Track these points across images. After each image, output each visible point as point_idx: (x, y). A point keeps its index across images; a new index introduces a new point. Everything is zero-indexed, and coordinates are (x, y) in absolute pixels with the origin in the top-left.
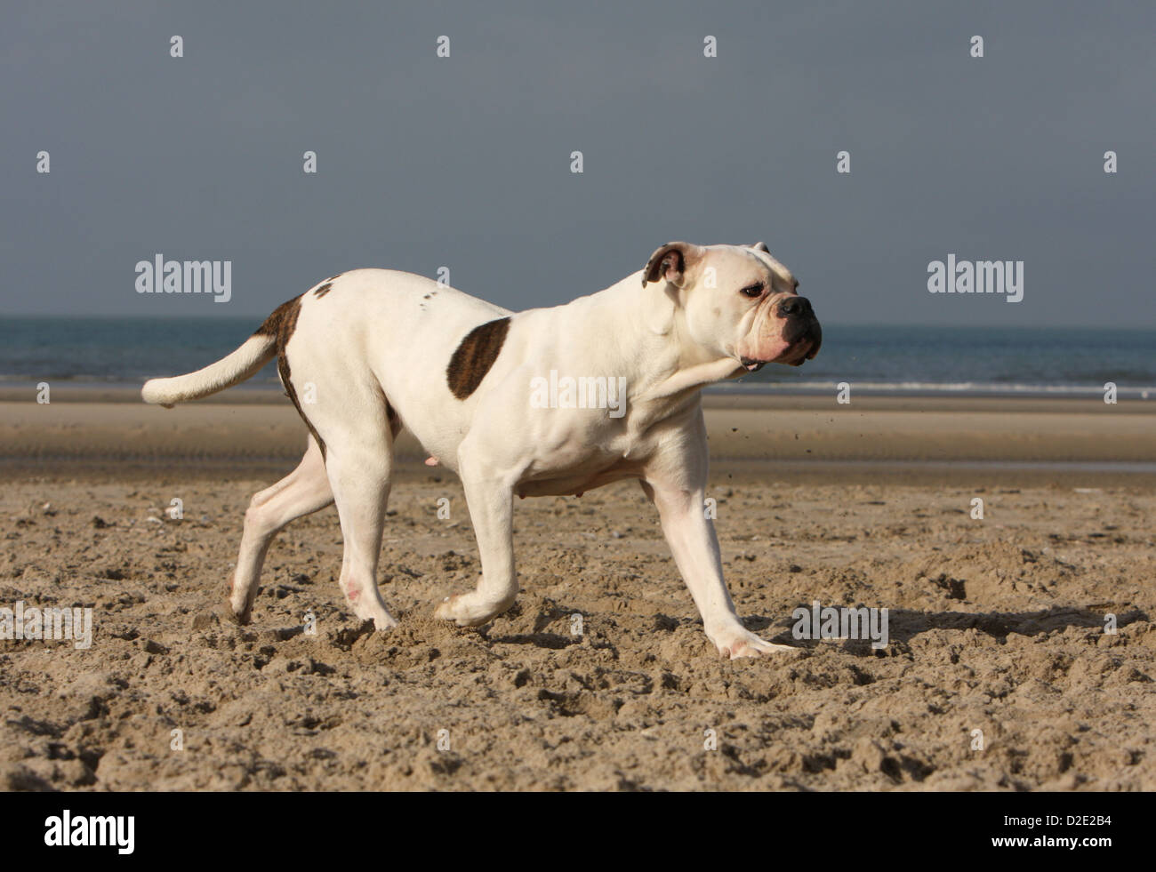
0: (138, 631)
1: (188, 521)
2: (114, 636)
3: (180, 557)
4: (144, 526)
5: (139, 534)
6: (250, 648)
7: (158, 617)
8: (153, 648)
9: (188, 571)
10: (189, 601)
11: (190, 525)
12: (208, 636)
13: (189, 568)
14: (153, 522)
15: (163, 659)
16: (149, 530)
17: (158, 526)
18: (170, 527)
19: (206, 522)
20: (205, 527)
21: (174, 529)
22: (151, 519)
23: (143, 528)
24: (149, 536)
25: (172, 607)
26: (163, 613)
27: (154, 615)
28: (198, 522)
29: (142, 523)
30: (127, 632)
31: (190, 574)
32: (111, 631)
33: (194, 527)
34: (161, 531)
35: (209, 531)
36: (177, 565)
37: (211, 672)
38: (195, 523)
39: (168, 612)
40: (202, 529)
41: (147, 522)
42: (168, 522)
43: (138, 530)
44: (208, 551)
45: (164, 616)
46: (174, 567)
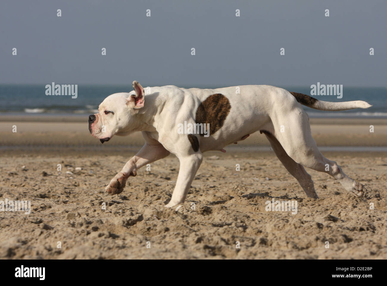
0: (43, 220)
1: (84, 173)
2: (32, 222)
3: (75, 188)
4: (64, 175)
5: (61, 178)
6: (87, 227)
7: (55, 214)
8: (47, 227)
9: (76, 194)
10: (70, 207)
11: (84, 175)
12: (72, 222)
13: (76, 193)
14: (69, 174)
15: (47, 232)
16: (66, 177)
17: (70, 175)
18: (75, 176)
19: (91, 174)
20: (90, 176)
21: (77, 177)
22: (68, 172)
23: (63, 176)
24: (65, 180)
25: (62, 210)
26: (57, 212)
27: (53, 213)
28: (88, 173)
29: (63, 174)
30: (38, 221)
31: (76, 196)
32: (31, 220)
33: (86, 176)
34: (71, 178)
35: (92, 177)
36: (71, 192)
37: (65, 237)
38: (86, 174)
39: (60, 212)
40: (89, 177)
41: (66, 174)
42: (75, 174)
43: (61, 177)
44: (88, 186)
45: (57, 214)
46: (70, 193)
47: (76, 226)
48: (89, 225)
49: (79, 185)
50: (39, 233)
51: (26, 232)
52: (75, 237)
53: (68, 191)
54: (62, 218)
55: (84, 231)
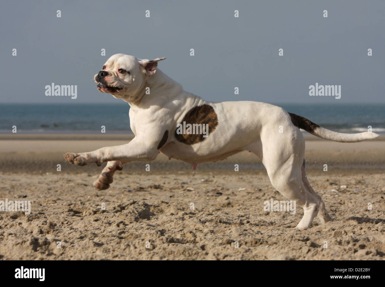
47: (343, 243)
48: (356, 243)
49: (344, 203)
50: (306, 251)
51: (293, 249)
52: (342, 255)
53: (334, 209)
54: (328, 236)
55: (351, 249)
